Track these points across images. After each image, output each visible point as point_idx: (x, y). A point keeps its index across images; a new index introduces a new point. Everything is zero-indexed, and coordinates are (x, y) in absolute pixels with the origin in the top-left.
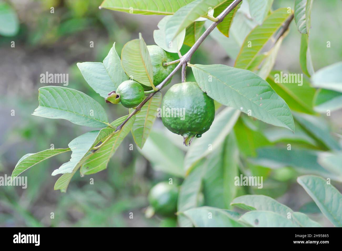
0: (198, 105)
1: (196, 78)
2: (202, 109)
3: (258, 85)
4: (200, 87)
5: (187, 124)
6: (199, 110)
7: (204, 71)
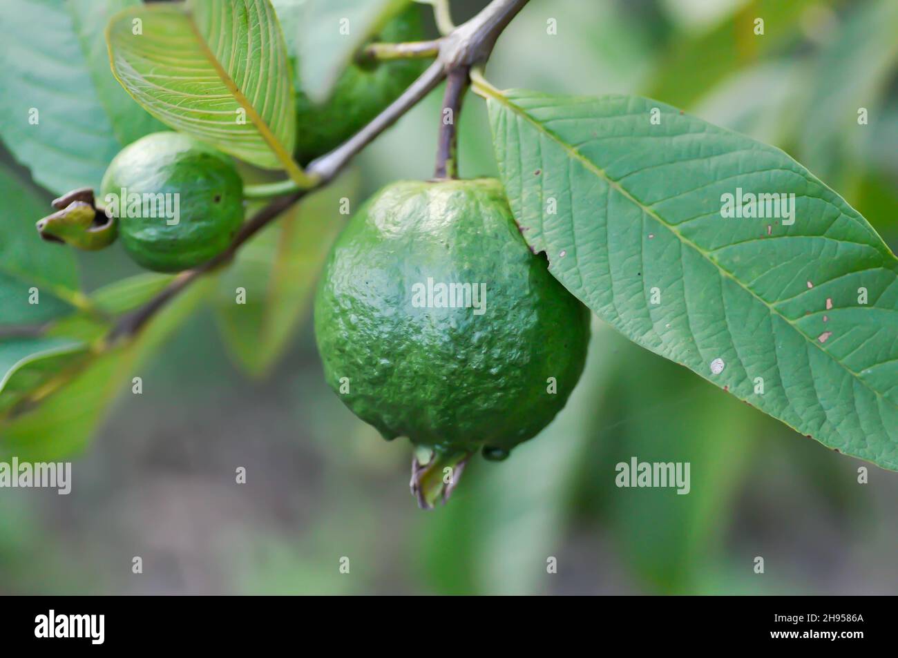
0: (496, 325)
1: (504, 171)
2: (511, 346)
3: (819, 231)
4: (518, 220)
5: (431, 412)
6: (497, 352)
7: (549, 131)
